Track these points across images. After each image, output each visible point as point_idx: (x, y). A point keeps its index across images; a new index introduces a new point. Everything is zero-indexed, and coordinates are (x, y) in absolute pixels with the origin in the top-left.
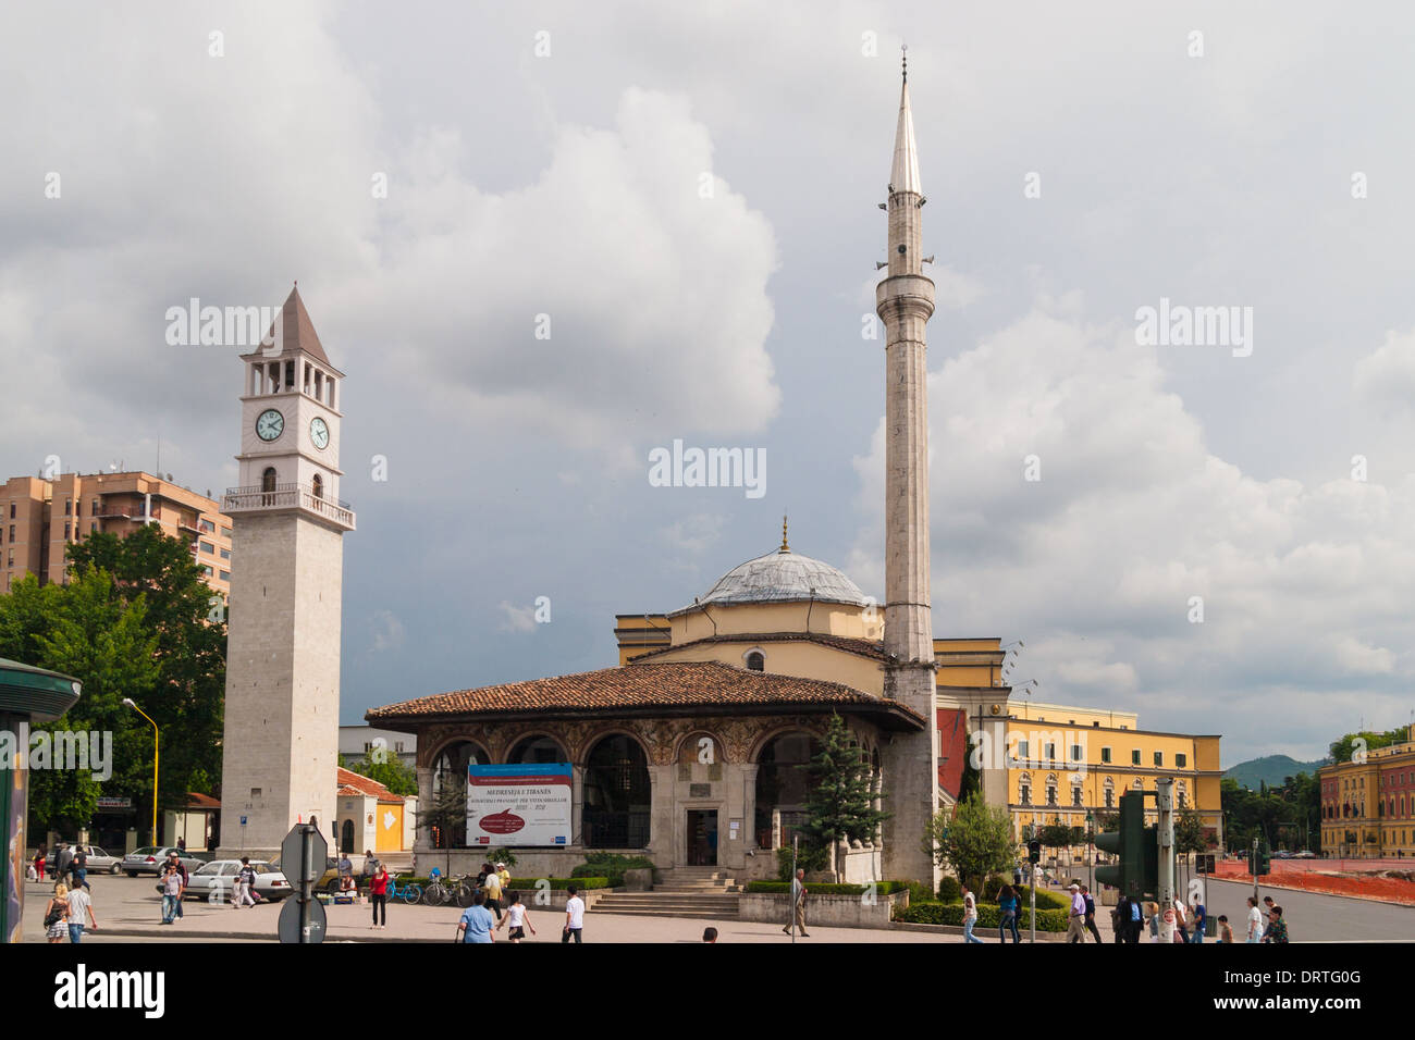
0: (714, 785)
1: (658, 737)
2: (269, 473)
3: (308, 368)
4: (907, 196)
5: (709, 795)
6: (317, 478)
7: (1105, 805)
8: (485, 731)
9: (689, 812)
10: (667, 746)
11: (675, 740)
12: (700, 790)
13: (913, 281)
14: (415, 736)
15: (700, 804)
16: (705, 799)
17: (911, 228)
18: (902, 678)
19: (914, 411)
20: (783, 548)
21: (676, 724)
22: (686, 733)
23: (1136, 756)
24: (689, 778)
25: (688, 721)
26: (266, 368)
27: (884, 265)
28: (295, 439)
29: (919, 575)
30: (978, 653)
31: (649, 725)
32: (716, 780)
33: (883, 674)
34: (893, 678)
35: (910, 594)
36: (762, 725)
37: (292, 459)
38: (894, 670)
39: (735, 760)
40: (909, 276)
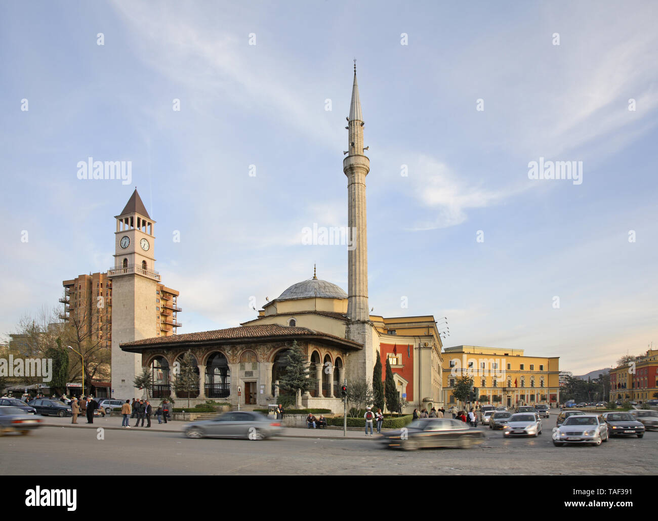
0: (254, 372)
1: (232, 352)
2: (126, 260)
3: (139, 219)
4: (355, 121)
5: (252, 375)
6: (144, 262)
7: (507, 386)
8: (165, 352)
9: (245, 383)
10: (235, 356)
11: (238, 354)
12: (249, 374)
13: (356, 157)
14: (141, 354)
15: (249, 379)
16: (251, 377)
17: (357, 135)
18: (353, 327)
19: (359, 213)
20: (314, 277)
21: (239, 347)
22: (243, 350)
23: (522, 367)
24: (244, 369)
25: (243, 345)
26: (124, 220)
27: (347, 152)
28: (134, 247)
29: (361, 284)
30: (423, 322)
31: (228, 348)
32: (255, 369)
33: (345, 326)
34: (349, 328)
35: (357, 292)
36: (273, 346)
37: (133, 255)
38: (350, 324)
39: (262, 361)
40: (355, 155)
